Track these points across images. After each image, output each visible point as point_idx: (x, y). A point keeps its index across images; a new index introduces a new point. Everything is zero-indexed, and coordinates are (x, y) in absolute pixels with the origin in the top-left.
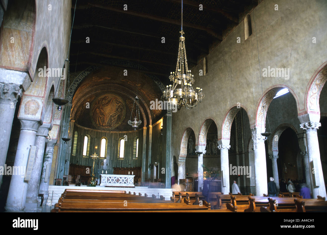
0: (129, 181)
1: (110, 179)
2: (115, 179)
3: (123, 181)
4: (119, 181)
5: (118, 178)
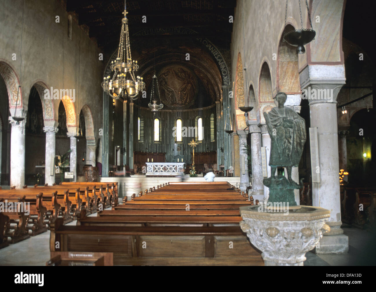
0: (152, 169)
1: (173, 170)
2: (169, 169)
3: (159, 169)
4: (166, 170)
5: (165, 166)
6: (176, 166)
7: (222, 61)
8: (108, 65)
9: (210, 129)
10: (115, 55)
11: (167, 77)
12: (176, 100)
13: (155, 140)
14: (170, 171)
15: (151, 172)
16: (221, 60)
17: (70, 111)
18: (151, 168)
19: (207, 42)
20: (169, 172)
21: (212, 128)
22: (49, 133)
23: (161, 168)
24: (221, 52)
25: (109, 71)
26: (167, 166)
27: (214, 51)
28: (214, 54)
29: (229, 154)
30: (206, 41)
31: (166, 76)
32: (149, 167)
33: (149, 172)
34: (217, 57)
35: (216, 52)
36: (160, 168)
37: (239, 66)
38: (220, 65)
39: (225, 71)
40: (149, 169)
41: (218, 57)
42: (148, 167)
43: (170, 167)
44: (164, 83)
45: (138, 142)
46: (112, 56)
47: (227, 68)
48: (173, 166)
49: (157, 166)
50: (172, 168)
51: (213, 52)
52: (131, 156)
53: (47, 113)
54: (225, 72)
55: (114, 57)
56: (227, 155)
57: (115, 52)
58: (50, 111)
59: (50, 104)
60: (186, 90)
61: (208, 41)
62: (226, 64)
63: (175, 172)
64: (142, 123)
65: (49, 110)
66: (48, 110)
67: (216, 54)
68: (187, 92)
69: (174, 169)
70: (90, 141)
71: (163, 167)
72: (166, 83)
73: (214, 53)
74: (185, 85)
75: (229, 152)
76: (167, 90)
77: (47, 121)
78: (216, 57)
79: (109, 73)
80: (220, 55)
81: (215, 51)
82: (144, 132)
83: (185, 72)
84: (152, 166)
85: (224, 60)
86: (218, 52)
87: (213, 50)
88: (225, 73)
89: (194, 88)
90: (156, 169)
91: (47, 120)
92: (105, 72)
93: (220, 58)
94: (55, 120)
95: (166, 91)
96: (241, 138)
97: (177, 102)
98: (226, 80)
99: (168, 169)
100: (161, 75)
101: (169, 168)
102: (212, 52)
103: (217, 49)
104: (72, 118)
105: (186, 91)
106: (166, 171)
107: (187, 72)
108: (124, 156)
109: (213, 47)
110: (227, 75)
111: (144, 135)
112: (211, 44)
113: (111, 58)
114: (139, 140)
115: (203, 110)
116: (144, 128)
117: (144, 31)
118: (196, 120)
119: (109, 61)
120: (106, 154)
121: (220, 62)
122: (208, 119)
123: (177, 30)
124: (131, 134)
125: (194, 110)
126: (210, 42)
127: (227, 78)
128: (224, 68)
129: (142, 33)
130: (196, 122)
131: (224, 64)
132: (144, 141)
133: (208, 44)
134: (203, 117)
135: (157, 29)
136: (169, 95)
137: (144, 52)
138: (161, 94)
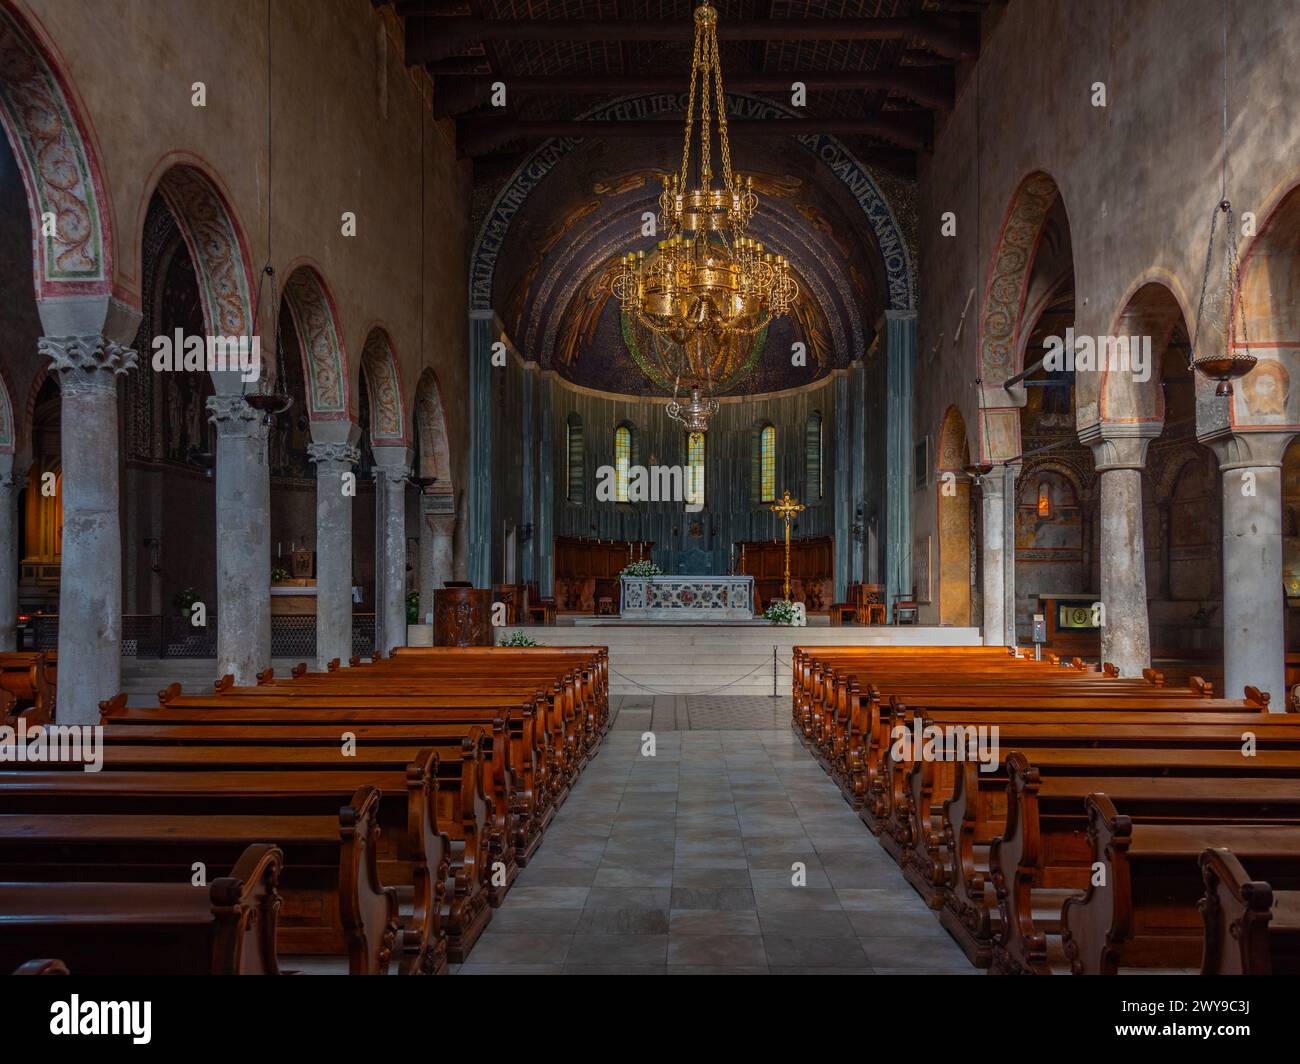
0: (644, 597)
2: (699, 599)
3: (666, 597)
4: (691, 600)
5: (686, 587)
6: (726, 588)
7: (887, 223)
8: (486, 231)
9: (806, 464)
10: (509, 194)
12: (688, 365)
14: (704, 604)
15: (640, 606)
16: (885, 218)
17: (385, 386)
18: (638, 596)
19: (835, 153)
20: (701, 607)
21: (812, 461)
22: (329, 466)
23: (675, 593)
24: (884, 190)
25: (489, 252)
26: (692, 588)
27: (860, 183)
28: (861, 195)
29: (902, 547)
30: (832, 148)
32: (633, 592)
33: (632, 608)
34: (869, 208)
35: (868, 190)
36: (670, 595)
37: (1010, 228)
38: (880, 236)
39: (898, 256)
40: (633, 599)
41: (872, 208)
42: (630, 591)
43: (665, 589)
45: (565, 504)
46: (499, 197)
47: (905, 247)
48: (716, 587)
49: (658, 587)
50: (710, 594)
51: (858, 189)
52: (546, 551)
53: (320, 392)
54: (895, 263)
55: (505, 200)
56: (898, 549)
57: (510, 183)
58: (331, 383)
59: (334, 354)
61: (838, 149)
62: (900, 234)
63: (720, 607)
64: (576, 441)
65: (328, 379)
66: (323, 379)
67: (868, 195)
69: (719, 596)
70: (437, 497)
71: (680, 589)
73: (859, 193)
75: (902, 542)
77: (320, 419)
78: (865, 208)
79: (492, 259)
80: (882, 201)
81: (863, 185)
82: (584, 471)
84: (644, 587)
85: (894, 220)
86: (875, 192)
87: (857, 182)
88: (898, 266)
90: (655, 596)
91: (321, 416)
92: (474, 255)
93: (879, 211)
94: (352, 418)
96: (994, 490)
97: (690, 369)
98: (900, 291)
99: (696, 596)
101: (699, 593)
102: (853, 188)
103: (869, 177)
104: (388, 414)
106: (692, 605)
108: (526, 551)
109: (856, 172)
110: (904, 271)
111: (585, 483)
112: (850, 161)
113: (496, 203)
114: (569, 499)
115: (779, 399)
116: (584, 458)
117: (616, 108)
118: (756, 434)
119: (491, 214)
120: (483, 545)
121: (880, 224)
122: (800, 429)
123: (732, 106)
124: (547, 478)
125: (749, 398)
126: (846, 151)
127: (904, 285)
128: (894, 249)
129: (607, 114)
130: (756, 441)
131: (893, 232)
132: (584, 501)
133: (838, 159)
134: (779, 423)
135: (660, 102)
136: (665, 345)
137: (599, 189)
138: (640, 343)
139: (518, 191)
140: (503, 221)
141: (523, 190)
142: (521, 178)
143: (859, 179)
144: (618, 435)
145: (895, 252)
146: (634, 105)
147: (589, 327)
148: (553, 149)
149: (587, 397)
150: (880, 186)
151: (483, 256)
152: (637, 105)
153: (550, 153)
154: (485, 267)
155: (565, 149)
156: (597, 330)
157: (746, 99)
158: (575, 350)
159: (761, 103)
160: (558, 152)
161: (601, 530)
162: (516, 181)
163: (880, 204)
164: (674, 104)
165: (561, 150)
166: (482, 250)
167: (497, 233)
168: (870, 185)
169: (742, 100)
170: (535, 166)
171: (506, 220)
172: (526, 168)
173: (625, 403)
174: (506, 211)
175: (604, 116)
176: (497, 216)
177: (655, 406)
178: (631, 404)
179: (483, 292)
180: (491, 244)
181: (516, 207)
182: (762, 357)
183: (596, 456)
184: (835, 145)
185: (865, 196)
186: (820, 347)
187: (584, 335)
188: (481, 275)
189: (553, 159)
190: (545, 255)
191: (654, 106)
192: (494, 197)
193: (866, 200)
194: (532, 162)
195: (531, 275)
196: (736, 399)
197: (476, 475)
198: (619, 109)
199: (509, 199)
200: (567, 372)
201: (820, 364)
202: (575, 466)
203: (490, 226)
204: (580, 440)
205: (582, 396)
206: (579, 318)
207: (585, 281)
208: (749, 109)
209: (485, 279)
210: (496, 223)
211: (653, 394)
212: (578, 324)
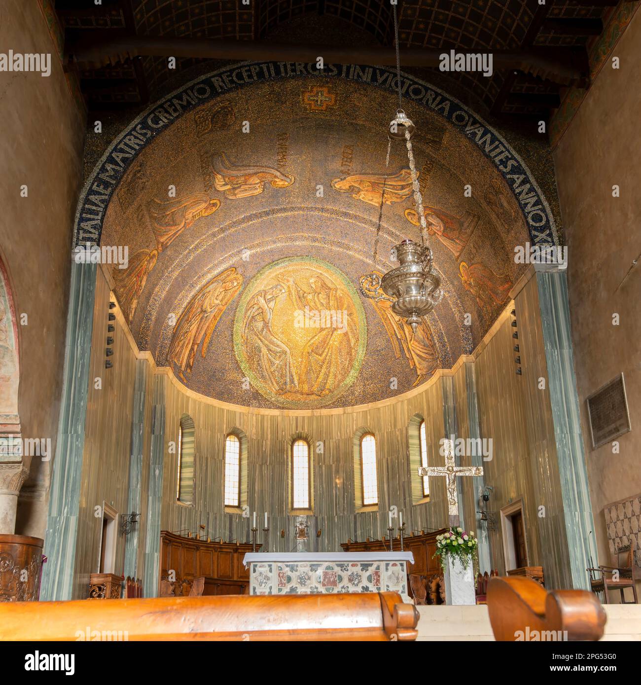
4: (335, 584)
5: (328, 567)
7: (525, 181)
8: (98, 174)
9: (409, 465)
10: (126, 140)
11: (272, 304)
12: (292, 381)
13: (226, 503)
16: (522, 177)
18: (267, 578)
19: (467, 118)
21: (414, 462)
23: (314, 575)
24: (519, 152)
25: (100, 194)
26: (336, 568)
27: (494, 145)
28: (496, 156)
29: (582, 516)
30: (463, 114)
31: (268, 301)
32: (261, 575)
34: (506, 167)
35: (502, 152)
36: (309, 578)
38: (520, 193)
39: (539, 212)
41: (509, 168)
44: (260, 325)
45: (174, 503)
46: (115, 142)
47: (545, 203)
48: (365, 566)
49: (293, 568)
50: (359, 576)
52: (152, 548)
54: (537, 218)
55: (122, 146)
56: (578, 519)
60: (326, 350)
61: (470, 116)
62: (539, 191)
67: (502, 157)
68: (328, 358)
69: (370, 578)
71: (321, 570)
72: (266, 325)
73: (493, 154)
74: (324, 332)
75: (581, 510)
76: (269, 350)
78: (501, 167)
80: (518, 162)
81: (497, 147)
82: (195, 472)
83: (330, 289)
84: (274, 567)
85: (532, 179)
86: (510, 154)
88: (541, 220)
89: (353, 341)
90: (289, 579)
92: (83, 196)
93: (517, 170)
95: (264, 350)
97: (295, 386)
100: (253, 298)
102: (487, 149)
103: (503, 140)
105: (325, 353)
107: (336, 289)
108: (128, 546)
109: (489, 135)
110: (547, 226)
111: (195, 484)
112: (482, 126)
113: (110, 148)
114: (179, 499)
115: (379, 409)
116: (195, 460)
117: (243, 70)
118: (356, 442)
119: (104, 158)
120: (68, 519)
121: (518, 182)
122: (401, 434)
123: (361, 74)
124: (157, 472)
125: (349, 409)
126: (478, 117)
127: (549, 239)
128: (534, 205)
129: (234, 74)
130: (356, 449)
131: (532, 190)
132: (194, 500)
133: (470, 123)
134: (380, 430)
135: (289, 66)
136: (272, 363)
137: (219, 183)
138: (250, 358)
139: (136, 137)
140: (117, 164)
141: (141, 138)
142: (139, 126)
143: (492, 142)
144: (228, 443)
145: (536, 208)
146: (261, 69)
147: (204, 339)
148: (175, 102)
149: (200, 403)
150: (514, 148)
151: (92, 198)
152: (265, 69)
153: (172, 105)
154: (94, 208)
155: (188, 102)
156: (211, 342)
157: (375, 70)
158: (189, 357)
159: (390, 73)
160: (182, 106)
161: (210, 531)
162: (134, 129)
163: (516, 164)
164: (303, 70)
165: (185, 103)
166: (91, 192)
167: (111, 177)
168: (504, 147)
169: (371, 70)
170: (155, 116)
171: (122, 164)
172: (146, 118)
173: (235, 412)
174: (121, 155)
175: (231, 76)
176: (111, 160)
177: (263, 416)
178: (240, 413)
179: (90, 233)
180: (102, 187)
181: (133, 152)
182: (361, 373)
183: (207, 458)
184: (465, 112)
185: (500, 157)
186: (418, 355)
187: (198, 345)
188: (89, 216)
189: (175, 110)
190: (165, 247)
191: (282, 70)
192: (109, 142)
193: (501, 161)
194: (153, 112)
195: (149, 262)
196: (338, 411)
197: (66, 432)
198: (246, 71)
199: (126, 144)
200: (182, 376)
201: (419, 372)
202: (186, 467)
203: (103, 169)
204: (192, 442)
205: (195, 401)
206: (194, 327)
207: (201, 289)
208: (378, 77)
209: (94, 219)
210: (109, 167)
211: (260, 406)
212: (193, 334)
